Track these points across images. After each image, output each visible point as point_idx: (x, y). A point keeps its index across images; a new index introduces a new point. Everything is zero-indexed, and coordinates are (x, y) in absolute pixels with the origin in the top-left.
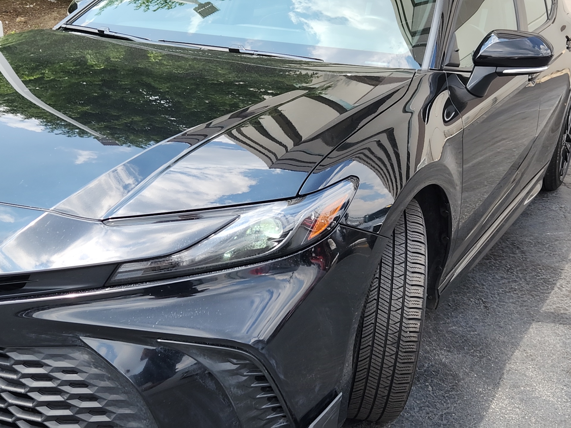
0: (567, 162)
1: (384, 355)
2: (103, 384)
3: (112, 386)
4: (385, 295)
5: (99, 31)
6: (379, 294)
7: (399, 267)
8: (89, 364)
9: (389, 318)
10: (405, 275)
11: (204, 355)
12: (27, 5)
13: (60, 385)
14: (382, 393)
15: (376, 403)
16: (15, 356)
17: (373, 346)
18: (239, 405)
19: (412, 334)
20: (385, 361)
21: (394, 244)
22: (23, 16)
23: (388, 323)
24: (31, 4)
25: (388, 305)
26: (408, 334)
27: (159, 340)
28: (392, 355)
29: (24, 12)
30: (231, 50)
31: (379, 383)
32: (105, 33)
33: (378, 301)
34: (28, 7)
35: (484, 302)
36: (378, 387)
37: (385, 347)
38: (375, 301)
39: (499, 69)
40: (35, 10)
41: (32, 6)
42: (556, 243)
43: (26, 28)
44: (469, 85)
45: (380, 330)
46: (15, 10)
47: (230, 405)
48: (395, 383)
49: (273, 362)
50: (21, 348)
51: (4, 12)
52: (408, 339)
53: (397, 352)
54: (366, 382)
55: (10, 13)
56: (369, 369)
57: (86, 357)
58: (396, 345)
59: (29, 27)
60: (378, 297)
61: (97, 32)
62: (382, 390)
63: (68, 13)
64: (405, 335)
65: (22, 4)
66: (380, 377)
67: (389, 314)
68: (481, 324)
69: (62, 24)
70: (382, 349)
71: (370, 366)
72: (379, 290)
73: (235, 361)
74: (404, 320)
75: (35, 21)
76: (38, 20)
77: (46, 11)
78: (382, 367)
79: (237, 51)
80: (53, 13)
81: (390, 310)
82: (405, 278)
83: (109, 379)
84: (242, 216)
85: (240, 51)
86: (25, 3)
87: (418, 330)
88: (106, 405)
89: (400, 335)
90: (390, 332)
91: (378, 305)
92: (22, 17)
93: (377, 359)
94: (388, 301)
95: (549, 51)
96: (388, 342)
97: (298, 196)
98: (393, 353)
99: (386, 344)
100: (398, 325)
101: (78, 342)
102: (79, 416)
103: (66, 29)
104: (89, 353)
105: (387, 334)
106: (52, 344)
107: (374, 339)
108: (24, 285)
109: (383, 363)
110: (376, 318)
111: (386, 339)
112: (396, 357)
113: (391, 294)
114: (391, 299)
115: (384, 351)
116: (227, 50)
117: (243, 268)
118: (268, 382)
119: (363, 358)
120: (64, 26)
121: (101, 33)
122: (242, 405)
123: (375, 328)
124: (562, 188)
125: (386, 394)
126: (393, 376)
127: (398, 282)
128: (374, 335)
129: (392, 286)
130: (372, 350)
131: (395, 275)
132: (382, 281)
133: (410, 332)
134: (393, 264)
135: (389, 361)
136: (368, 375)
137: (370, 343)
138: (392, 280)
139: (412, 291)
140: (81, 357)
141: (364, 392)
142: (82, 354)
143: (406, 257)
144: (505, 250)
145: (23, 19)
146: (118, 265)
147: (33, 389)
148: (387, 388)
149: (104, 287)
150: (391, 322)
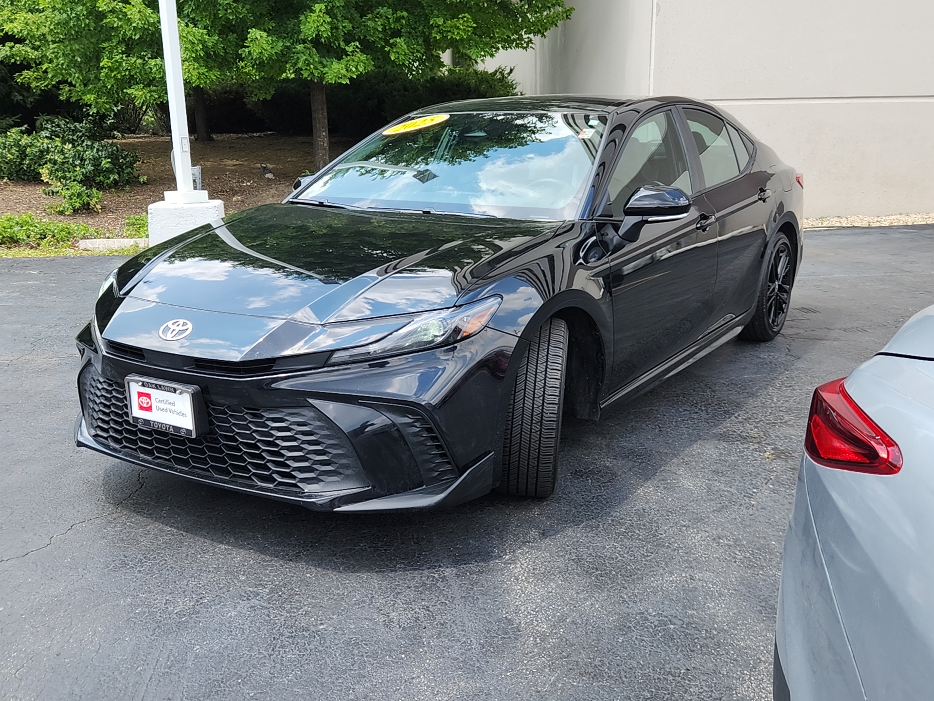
0: (783, 312)
1: (531, 432)
2: (323, 433)
3: (329, 433)
4: (530, 386)
5: (319, 202)
6: (526, 385)
7: (541, 366)
8: (314, 419)
9: (533, 404)
10: (546, 371)
11: (390, 412)
12: (244, 183)
13: (296, 434)
14: (532, 464)
15: (530, 473)
16: (267, 415)
17: (522, 425)
18: (415, 450)
19: (552, 415)
20: (532, 437)
21: (539, 350)
22: (239, 194)
23: (533, 407)
24: (248, 182)
25: (532, 393)
26: (549, 415)
27: (360, 401)
28: (537, 431)
29: (241, 191)
30: (424, 212)
31: (529, 455)
32: (324, 204)
33: (525, 391)
34: (245, 184)
35: (660, 427)
36: (529, 458)
37: (531, 425)
38: (523, 391)
39: (645, 218)
40: (252, 188)
41: (249, 184)
42: (750, 383)
43: (244, 207)
44: (621, 232)
45: (528, 412)
46: (232, 189)
47: (409, 450)
48: (542, 455)
49: (437, 417)
50: (270, 409)
51: (220, 192)
52: (549, 419)
53: (541, 429)
54: (520, 454)
55: (227, 192)
56: (520, 443)
57: (312, 414)
58: (539, 424)
59: (246, 207)
60: (525, 388)
61: (317, 203)
62: (532, 461)
63: (293, 189)
64: (546, 416)
65: (238, 182)
66: (529, 450)
67: (533, 400)
68: (651, 441)
69: (289, 198)
70: (529, 427)
71: (521, 440)
72: (526, 383)
73: (410, 416)
74: (545, 404)
75: (252, 200)
76: (255, 199)
77: (264, 189)
78: (530, 441)
79: (429, 212)
80: (271, 190)
81: (534, 397)
82: (546, 373)
83: (327, 429)
84: (415, 320)
85: (431, 212)
86: (242, 181)
87: (556, 412)
88: (326, 447)
89: (542, 416)
90: (534, 413)
91: (525, 393)
92: (239, 196)
93: (526, 435)
94: (533, 390)
95: (687, 201)
96: (534, 422)
97: (454, 306)
98: (538, 430)
99: (532, 423)
100: (541, 408)
101: (307, 404)
102: (308, 456)
103: (293, 203)
104: (314, 411)
105: (532, 415)
106: (290, 405)
107: (523, 419)
108: (272, 366)
109: (530, 438)
110: (524, 403)
111: (532, 420)
112: (541, 433)
113: (535, 385)
114: (535, 389)
115: (531, 429)
116: (421, 212)
117: (416, 354)
118: (434, 433)
119: (515, 434)
120: (291, 200)
121: (321, 205)
122: (417, 449)
123: (523, 411)
124: (779, 339)
125: (536, 465)
126: (539, 448)
127: (541, 376)
128: (523, 416)
129: (536, 379)
130: (522, 428)
131: (538, 371)
132: (528, 376)
133: (550, 413)
134: (537, 363)
135: (535, 436)
136: (520, 449)
137: (520, 423)
138: (536, 375)
139: (550, 383)
140: (309, 414)
141: (519, 463)
142: (310, 412)
143: (547, 358)
144: (696, 390)
145: (239, 198)
146: (333, 352)
147: (278, 438)
148: (536, 459)
149: (323, 367)
150: (535, 406)
